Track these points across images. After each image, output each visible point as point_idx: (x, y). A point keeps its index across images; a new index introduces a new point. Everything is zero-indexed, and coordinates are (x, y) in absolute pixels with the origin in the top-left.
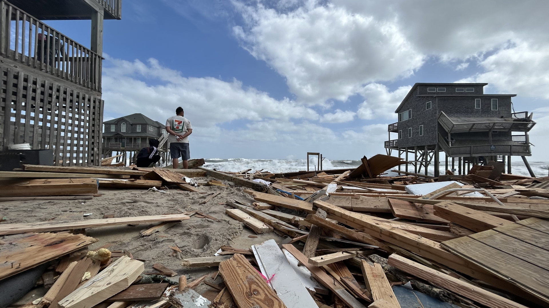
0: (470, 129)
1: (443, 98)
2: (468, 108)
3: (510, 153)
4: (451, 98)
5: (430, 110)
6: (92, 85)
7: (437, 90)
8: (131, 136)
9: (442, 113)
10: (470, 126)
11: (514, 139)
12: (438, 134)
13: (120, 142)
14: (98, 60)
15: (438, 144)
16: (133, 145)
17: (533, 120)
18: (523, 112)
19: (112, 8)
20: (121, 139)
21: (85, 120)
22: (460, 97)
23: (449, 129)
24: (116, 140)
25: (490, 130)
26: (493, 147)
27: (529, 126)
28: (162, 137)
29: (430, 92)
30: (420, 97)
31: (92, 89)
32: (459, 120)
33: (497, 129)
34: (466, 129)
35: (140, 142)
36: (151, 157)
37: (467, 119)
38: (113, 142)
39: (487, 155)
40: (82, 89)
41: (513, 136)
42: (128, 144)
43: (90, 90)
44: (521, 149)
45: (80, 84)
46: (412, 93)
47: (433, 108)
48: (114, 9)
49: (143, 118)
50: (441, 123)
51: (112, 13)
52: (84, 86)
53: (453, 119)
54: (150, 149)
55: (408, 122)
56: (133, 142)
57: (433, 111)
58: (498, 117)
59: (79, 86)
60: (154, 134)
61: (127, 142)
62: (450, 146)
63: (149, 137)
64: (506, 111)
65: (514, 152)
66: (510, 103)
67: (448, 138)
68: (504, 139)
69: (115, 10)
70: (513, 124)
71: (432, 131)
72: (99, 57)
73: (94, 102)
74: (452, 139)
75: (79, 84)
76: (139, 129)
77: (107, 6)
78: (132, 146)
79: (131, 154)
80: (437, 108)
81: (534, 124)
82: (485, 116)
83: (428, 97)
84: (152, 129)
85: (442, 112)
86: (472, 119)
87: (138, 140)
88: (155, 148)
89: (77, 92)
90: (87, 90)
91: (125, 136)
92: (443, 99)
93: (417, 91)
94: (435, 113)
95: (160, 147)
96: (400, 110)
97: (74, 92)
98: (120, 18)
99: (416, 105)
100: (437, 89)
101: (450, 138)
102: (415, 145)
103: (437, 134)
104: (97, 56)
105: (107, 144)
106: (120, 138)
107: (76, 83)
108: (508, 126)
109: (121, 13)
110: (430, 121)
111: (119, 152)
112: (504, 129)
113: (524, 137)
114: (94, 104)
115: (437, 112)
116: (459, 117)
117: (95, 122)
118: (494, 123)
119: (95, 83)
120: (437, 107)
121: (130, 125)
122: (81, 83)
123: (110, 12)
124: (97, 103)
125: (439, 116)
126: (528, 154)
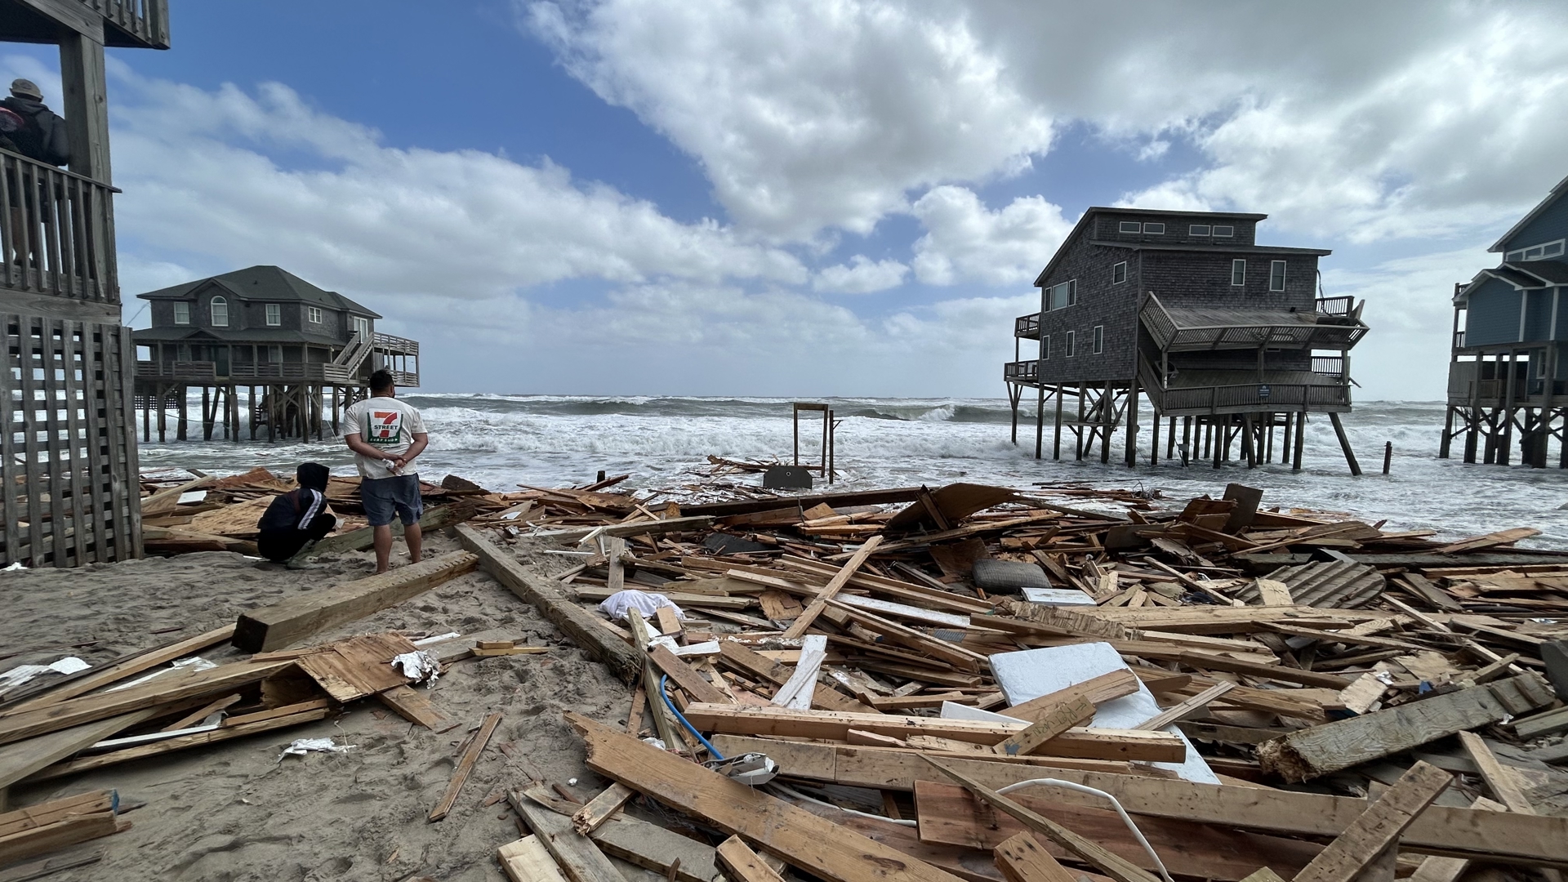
0: (1215, 343)
1: (1156, 255)
2: (1214, 284)
3: (1303, 404)
4: (1176, 255)
5: (1122, 286)
6: (83, 285)
7: (1143, 229)
8: (248, 342)
9: (1150, 296)
10: (1216, 335)
11: (1316, 366)
12: (1139, 352)
13: (210, 359)
14: (99, 199)
15: (1136, 379)
16: (256, 367)
17: (1362, 319)
18: (1342, 298)
19: (132, 15)
20: (212, 350)
21: (70, 402)
22: (1198, 252)
23: (1165, 343)
24: (196, 351)
25: (1262, 345)
26: (1264, 389)
27: (1352, 336)
28: (353, 342)
29: (1125, 234)
30: (1099, 247)
31: (84, 297)
32: (1190, 315)
33: (1277, 342)
34: (1205, 341)
35: (281, 359)
36: (304, 523)
37: (1209, 313)
38: (185, 358)
39: (1249, 409)
40: (48, 304)
41: (1315, 357)
42: (241, 364)
43: (78, 301)
44: (1330, 395)
45: (40, 289)
46: (1081, 233)
47: (1129, 281)
48: (140, 14)
49: (284, 280)
50: (1147, 325)
51: (136, 31)
52: (56, 293)
53: (1176, 313)
54: (301, 501)
55: (1066, 316)
56: (256, 360)
57: (1129, 289)
58: (1284, 310)
59: (39, 297)
60: (327, 333)
61: (234, 359)
62: (1166, 387)
63: (311, 343)
64: (1303, 292)
65: (1312, 404)
66: (1315, 272)
67: (1161, 364)
68: (1292, 366)
69: (144, 21)
70: (1315, 332)
71: (1124, 344)
72: (100, 188)
73: (98, 338)
74: (1171, 368)
75: (36, 291)
76: (273, 317)
77: (114, 10)
78: (256, 370)
79: (252, 394)
80: (1140, 283)
81: (1364, 331)
82: (1254, 305)
83: (1118, 249)
84: (318, 318)
85: (1151, 293)
86: (1223, 314)
87: (275, 351)
88: (317, 495)
89: (32, 319)
90: (66, 305)
91: (228, 341)
92: (1156, 258)
93: (1093, 229)
94: (1133, 295)
95: (350, 376)
96: (1046, 280)
97: (21, 320)
98: (166, 43)
99: (1089, 269)
100: (1142, 225)
101: (1165, 366)
102: (1081, 377)
103: (1136, 352)
104: (93, 186)
105: (167, 366)
106: (209, 347)
107: (25, 289)
108: (1303, 336)
109: (167, 28)
110: (1120, 316)
111: (212, 392)
112: (1294, 342)
113: (1339, 362)
114: (98, 344)
115: (1140, 295)
116: (1191, 309)
117: (105, 402)
118: (1272, 327)
119: (93, 275)
120: (1140, 279)
121: (242, 306)
122: (45, 286)
123: (128, 27)
124: (109, 339)
125: (1142, 304)
126: (1345, 408)
